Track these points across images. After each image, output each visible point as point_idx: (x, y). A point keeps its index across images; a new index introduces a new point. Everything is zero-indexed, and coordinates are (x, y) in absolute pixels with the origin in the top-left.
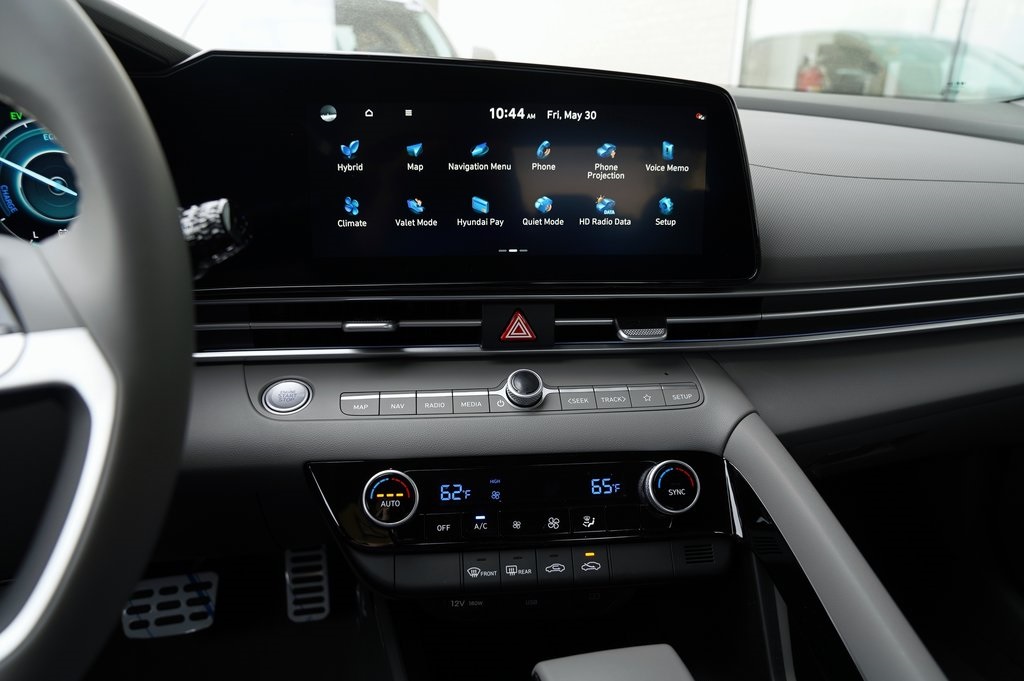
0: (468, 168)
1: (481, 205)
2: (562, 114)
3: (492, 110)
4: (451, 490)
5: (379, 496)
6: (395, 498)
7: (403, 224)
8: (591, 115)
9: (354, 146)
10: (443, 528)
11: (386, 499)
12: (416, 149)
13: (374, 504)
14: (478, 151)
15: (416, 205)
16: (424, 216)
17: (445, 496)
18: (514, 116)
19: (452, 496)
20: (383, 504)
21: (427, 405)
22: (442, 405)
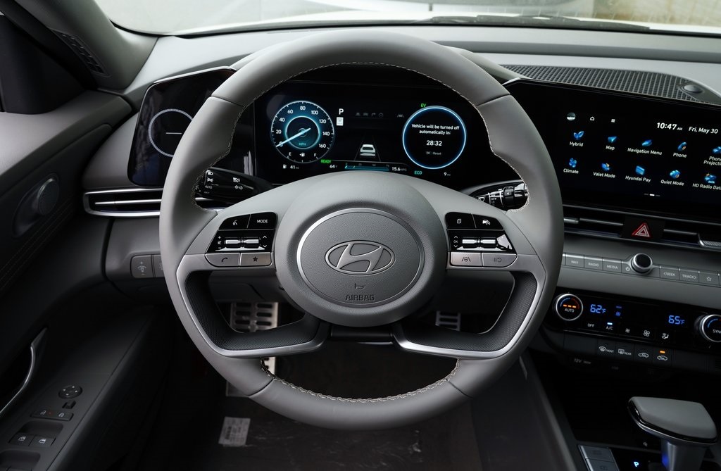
0: (638, 151)
1: (641, 170)
2: (698, 129)
3: (659, 124)
4: (596, 307)
5: (564, 305)
6: (572, 308)
7: (597, 175)
8: (715, 131)
9: (581, 134)
10: (590, 325)
11: (568, 308)
12: (613, 139)
13: (561, 309)
14: (645, 143)
15: (606, 166)
16: (609, 172)
17: (593, 310)
18: (670, 128)
19: (597, 311)
20: (566, 310)
21: (589, 264)
22: (597, 265)
